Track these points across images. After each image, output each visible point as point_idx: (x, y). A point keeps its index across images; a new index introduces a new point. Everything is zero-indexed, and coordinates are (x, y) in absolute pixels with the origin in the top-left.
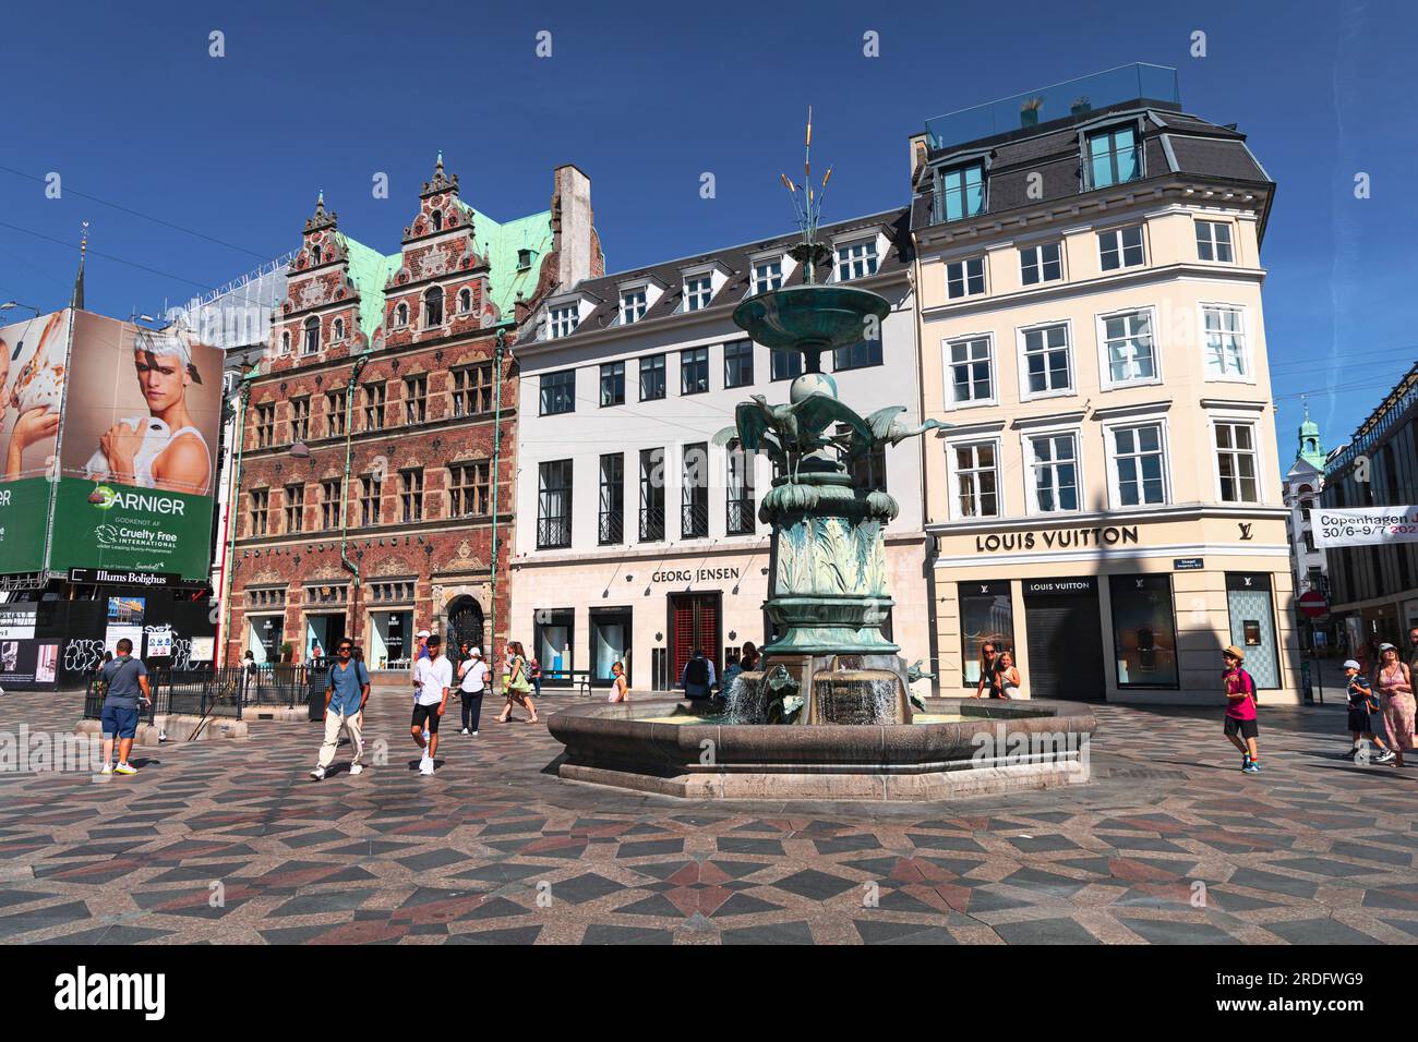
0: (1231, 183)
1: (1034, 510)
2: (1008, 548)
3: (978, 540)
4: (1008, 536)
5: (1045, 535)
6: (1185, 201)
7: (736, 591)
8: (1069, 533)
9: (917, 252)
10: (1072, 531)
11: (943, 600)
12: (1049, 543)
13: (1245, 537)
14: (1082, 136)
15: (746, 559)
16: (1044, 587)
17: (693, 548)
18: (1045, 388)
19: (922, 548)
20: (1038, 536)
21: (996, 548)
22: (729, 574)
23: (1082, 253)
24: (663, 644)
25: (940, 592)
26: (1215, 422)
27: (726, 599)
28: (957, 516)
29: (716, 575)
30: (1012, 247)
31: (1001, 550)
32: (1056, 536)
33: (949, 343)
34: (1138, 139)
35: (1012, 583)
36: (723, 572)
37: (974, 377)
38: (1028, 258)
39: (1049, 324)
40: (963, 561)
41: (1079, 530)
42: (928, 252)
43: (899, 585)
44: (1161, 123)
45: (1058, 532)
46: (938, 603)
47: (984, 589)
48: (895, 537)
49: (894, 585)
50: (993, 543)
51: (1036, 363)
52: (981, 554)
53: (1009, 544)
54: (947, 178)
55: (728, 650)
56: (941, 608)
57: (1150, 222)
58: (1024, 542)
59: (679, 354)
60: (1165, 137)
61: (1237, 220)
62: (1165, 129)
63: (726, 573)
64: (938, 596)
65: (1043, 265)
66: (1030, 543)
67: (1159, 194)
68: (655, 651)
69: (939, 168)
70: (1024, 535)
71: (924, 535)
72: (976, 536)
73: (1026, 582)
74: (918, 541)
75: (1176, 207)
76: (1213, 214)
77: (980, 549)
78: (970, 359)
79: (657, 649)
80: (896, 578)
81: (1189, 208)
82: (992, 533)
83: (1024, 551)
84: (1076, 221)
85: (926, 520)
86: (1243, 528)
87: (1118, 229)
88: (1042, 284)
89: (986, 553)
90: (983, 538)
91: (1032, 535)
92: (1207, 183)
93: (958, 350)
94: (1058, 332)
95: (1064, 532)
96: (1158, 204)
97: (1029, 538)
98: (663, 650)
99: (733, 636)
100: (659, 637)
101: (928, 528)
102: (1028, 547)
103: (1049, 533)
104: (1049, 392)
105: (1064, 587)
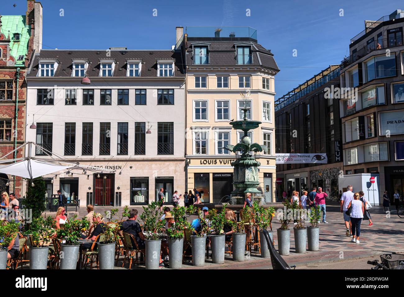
0: (271, 69)
1: (217, 153)
2: (209, 164)
3: (201, 161)
4: (210, 160)
5: (220, 161)
6: (261, 72)
7: (120, 173)
8: (226, 160)
9: (186, 71)
10: (227, 160)
11: (190, 178)
12: (221, 163)
13: (268, 164)
14: (236, 47)
15: (124, 163)
16: (218, 175)
17: (105, 158)
18: (222, 119)
19: (184, 163)
20: (218, 161)
21: (206, 163)
22: (118, 168)
23: (234, 81)
24: (91, 191)
25: (189, 176)
26: (264, 133)
27: (117, 176)
28: (195, 154)
29: (113, 168)
30: (215, 75)
31: (207, 164)
32: (223, 161)
33: (195, 101)
34: (251, 52)
35: (210, 174)
36: (115, 167)
37: (201, 112)
38: (219, 80)
39: (224, 100)
40: (196, 167)
41: (229, 160)
42: (190, 72)
43: (177, 173)
44: (257, 49)
45: (223, 160)
46: (188, 179)
47: (202, 175)
48: (176, 159)
49: (175, 173)
50: (205, 162)
51: (219, 111)
52: (201, 165)
53: (210, 163)
54: (196, 49)
55: (117, 193)
56: (189, 181)
57: (253, 76)
58: (214, 162)
59: (100, 90)
60: (258, 53)
61: (271, 78)
62: (258, 51)
63: (116, 167)
64: (188, 177)
65: (223, 82)
66: (216, 163)
67: (256, 69)
68: (88, 193)
69: (194, 46)
70: (214, 160)
71: (185, 159)
72: (200, 160)
73: (214, 174)
74: (182, 160)
75: (259, 73)
76: (266, 76)
77: (201, 164)
78: (201, 107)
79: (89, 193)
80: (176, 171)
81: (262, 74)
82: (205, 159)
83: (214, 165)
84: (233, 72)
85: (186, 154)
86: (268, 161)
87: (244, 76)
88: (223, 88)
89: (203, 165)
90: (202, 160)
91: (216, 160)
92: (267, 68)
93: (197, 104)
94: (226, 103)
95: (225, 160)
96: (255, 72)
97: (215, 161)
98: (91, 193)
99: (119, 188)
100: (90, 188)
101: (187, 156)
102: (215, 164)
103: (221, 160)
104: (223, 120)
105: (224, 175)
